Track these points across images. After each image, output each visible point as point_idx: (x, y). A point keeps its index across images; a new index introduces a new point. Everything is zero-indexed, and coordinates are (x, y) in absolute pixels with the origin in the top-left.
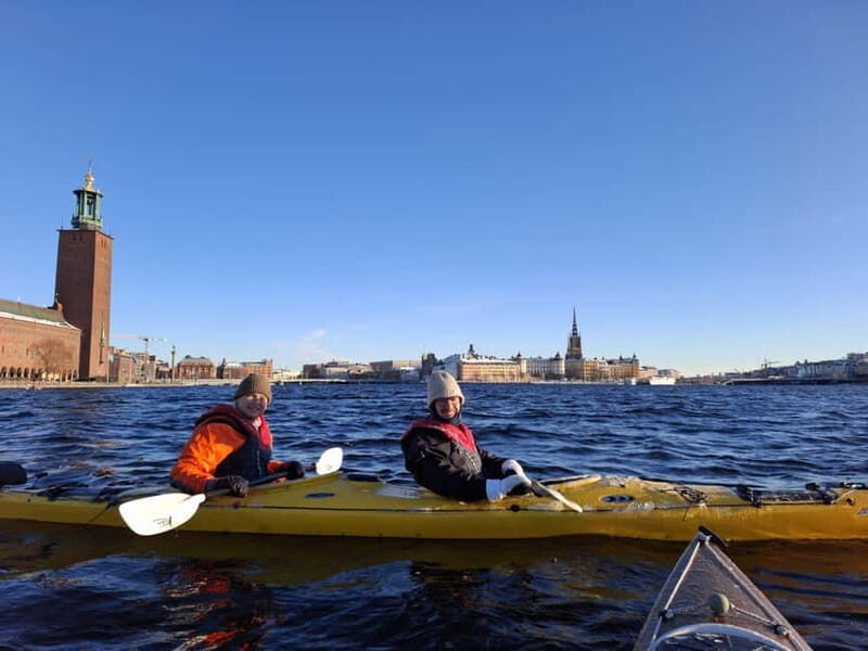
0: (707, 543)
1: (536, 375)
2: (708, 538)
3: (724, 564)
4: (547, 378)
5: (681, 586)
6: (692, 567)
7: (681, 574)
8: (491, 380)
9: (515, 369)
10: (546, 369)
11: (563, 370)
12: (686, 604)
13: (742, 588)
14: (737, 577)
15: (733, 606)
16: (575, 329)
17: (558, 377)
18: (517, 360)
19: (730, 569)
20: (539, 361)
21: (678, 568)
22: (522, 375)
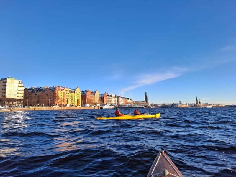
0: (163, 153)
1: (189, 106)
2: (163, 151)
3: (167, 159)
4: (191, 107)
5: (156, 167)
6: (159, 160)
7: (156, 163)
8: (182, 107)
9: (186, 105)
10: (191, 105)
11: (194, 105)
12: (157, 173)
13: (172, 166)
14: (171, 163)
15: (169, 173)
16: (197, 99)
17: (193, 106)
18: (186, 104)
19: (169, 160)
20: (190, 104)
21: (155, 161)
22: (187, 106)
